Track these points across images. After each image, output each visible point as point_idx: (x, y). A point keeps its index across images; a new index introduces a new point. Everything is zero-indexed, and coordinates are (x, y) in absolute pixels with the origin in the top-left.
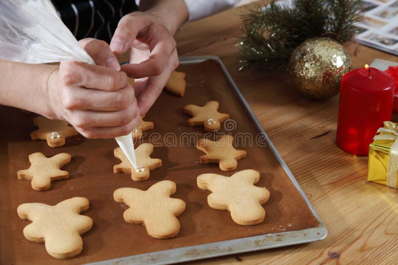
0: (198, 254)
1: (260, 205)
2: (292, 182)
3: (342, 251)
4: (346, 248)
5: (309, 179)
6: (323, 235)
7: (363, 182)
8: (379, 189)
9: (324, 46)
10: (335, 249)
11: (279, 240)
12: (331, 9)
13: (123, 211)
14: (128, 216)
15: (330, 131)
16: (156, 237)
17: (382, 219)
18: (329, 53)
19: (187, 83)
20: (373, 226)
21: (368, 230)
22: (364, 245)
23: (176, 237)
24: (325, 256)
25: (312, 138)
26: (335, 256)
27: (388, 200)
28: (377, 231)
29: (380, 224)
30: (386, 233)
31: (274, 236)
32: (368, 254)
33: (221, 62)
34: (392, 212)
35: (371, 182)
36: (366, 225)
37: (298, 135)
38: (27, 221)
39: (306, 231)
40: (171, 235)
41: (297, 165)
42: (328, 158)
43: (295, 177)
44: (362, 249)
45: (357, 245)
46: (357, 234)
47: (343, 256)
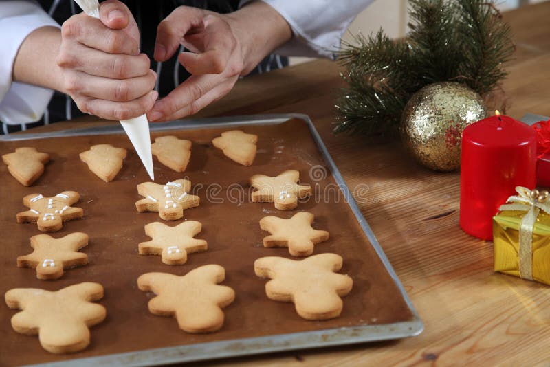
0: (243, 348)
1: (337, 296)
2: (386, 269)
3: (442, 352)
4: (448, 349)
5: (412, 268)
6: (416, 331)
7: (489, 273)
8: (510, 282)
9: (449, 93)
10: (433, 350)
11: (355, 335)
12: (467, 47)
13: (149, 299)
14: (155, 305)
15: (454, 211)
16: (190, 331)
17: (505, 316)
18: (455, 103)
19: (258, 149)
20: (492, 324)
21: (483, 329)
22: (474, 346)
23: (217, 332)
24: (418, 356)
25: (426, 219)
26: (432, 358)
27: (519, 295)
28: (495, 330)
29: (501, 322)
30: (507, 333)
31: (350, 330)
32: (477, 357)
33: (310, 121)
34: (522, 308)
35: (499, 273)
36: (482, 323)
37: (407, 215)
38: (17, 309)
39: (394, 325)
40: (210, 328)
41: (399, 251)
42: (446, 243)
43: (393, 266)
44: (470, 351)
45: (464, 346)
46: (467, 333)
47: (442, 357)
